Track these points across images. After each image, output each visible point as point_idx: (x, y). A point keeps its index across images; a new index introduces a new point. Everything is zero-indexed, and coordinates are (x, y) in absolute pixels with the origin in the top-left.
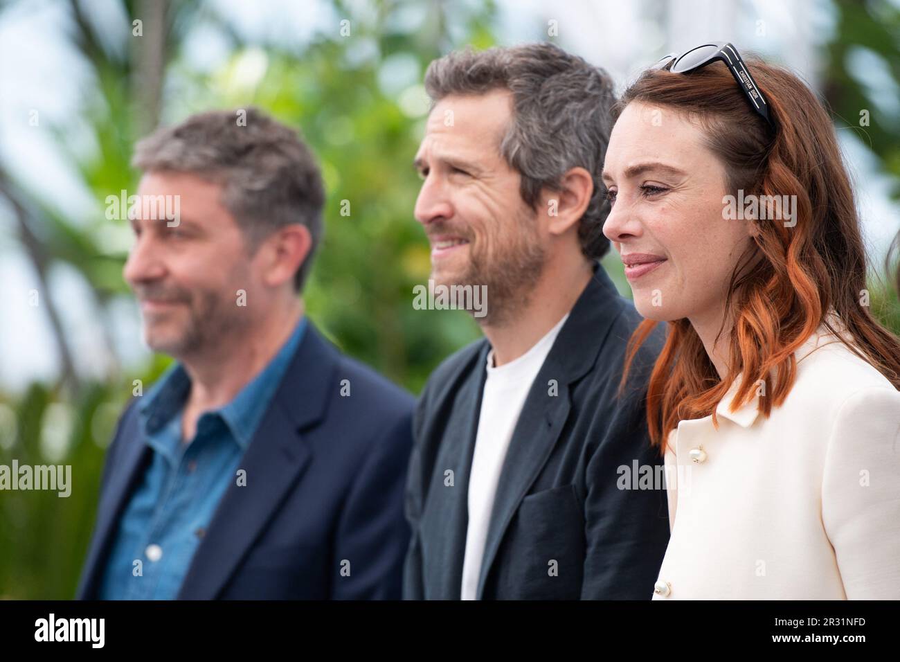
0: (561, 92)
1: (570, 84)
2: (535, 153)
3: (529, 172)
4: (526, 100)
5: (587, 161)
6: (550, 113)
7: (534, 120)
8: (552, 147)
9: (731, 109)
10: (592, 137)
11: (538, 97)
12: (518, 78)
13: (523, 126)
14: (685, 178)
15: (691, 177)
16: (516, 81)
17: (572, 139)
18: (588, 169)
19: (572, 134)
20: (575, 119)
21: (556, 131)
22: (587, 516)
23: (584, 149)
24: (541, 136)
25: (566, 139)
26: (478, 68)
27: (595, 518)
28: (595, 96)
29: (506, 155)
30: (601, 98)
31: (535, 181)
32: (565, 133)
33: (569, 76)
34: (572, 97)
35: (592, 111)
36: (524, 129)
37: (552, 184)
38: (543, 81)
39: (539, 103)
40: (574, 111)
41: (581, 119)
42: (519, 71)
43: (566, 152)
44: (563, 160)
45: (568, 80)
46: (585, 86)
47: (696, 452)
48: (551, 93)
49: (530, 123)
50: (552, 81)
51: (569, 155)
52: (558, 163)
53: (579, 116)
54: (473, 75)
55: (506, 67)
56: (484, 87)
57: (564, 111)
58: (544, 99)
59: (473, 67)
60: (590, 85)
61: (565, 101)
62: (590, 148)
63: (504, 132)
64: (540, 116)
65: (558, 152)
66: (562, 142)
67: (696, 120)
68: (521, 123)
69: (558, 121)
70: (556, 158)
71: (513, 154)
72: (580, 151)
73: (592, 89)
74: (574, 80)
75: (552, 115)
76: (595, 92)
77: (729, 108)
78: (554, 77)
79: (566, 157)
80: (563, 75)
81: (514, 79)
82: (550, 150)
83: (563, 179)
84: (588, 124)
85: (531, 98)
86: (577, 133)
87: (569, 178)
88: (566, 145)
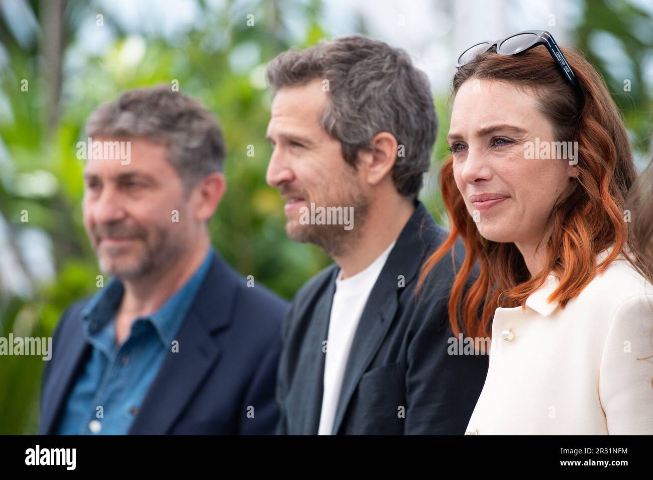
0: (363, 76)
1: (370, 67)
2: (348, 125)
3: (345, 139)
4: (337, 86)
5: (389, 126)
6: (355, 93)
7: (344, 100)
8: (360, 119)
9: (554, 82)
10: (391, 107)
11: (345, 82)
12: (330, 69)
13: (337, 105)
14: (527, 135)
15: (530, 134)
16: (328, 72)
17: (375, 111)
18: (391, 133)
19: (374, 107)
20: (376, 94)
21: (362, 106)
22: (407, 384)
23: (385, 117)
24: (351, 112)
25: (371, 111)
26: (299, 65)
27: (414, 386)
28: (391, 74)
29: (326, 128)
30: (396, 74)
31: (351, 145)
32: (369, 107)
33: (370, 61)
34: (372, 78)
35: (389, 86)
36: (338, 108)
37: (365, 146)
38: (350, 68)
39: (347, 87)
40: (375, 89)
41: (381, 94)
42: (330, 63)
43: (371, 122)
44: (369, 129)
45: (368, 65)
46: (382, 68)
47: (507, 332)
48: (356, 77)
49: (341, 103)
50: (357, 68)
51: (374, 123)
52: (366, 131)
53: (379, 92)
54: (295, 71)
55: (320, 62)
56: (305, 79)
57: (367, 90)
58: (351, 82)
59: (296, 65)
60: (386, 65)
61: (367, 82)
62: (390, 115)
63: (323, 111)
64: (348, 97)
65: (365, 122)
66: (368, 114)
67: (529, 90)
68: (335, 103)
69: (362, 98)
70: (364, 126)
71: (331, 127)
72: (383, 119)
73: (388, 69)
74: (374, 63)
75: (357, 95)
76: (391, 71)
77: (552, 80)
78: (358, 64)
79: (371, 125)
80: (365, 61)
81: (327, 70)
82: (359, 122)
83: (373, 143)
84: (387, 97)
85: (341, 83)
86: (379, 105)
87: (378, 142)
88: (371, 116)
